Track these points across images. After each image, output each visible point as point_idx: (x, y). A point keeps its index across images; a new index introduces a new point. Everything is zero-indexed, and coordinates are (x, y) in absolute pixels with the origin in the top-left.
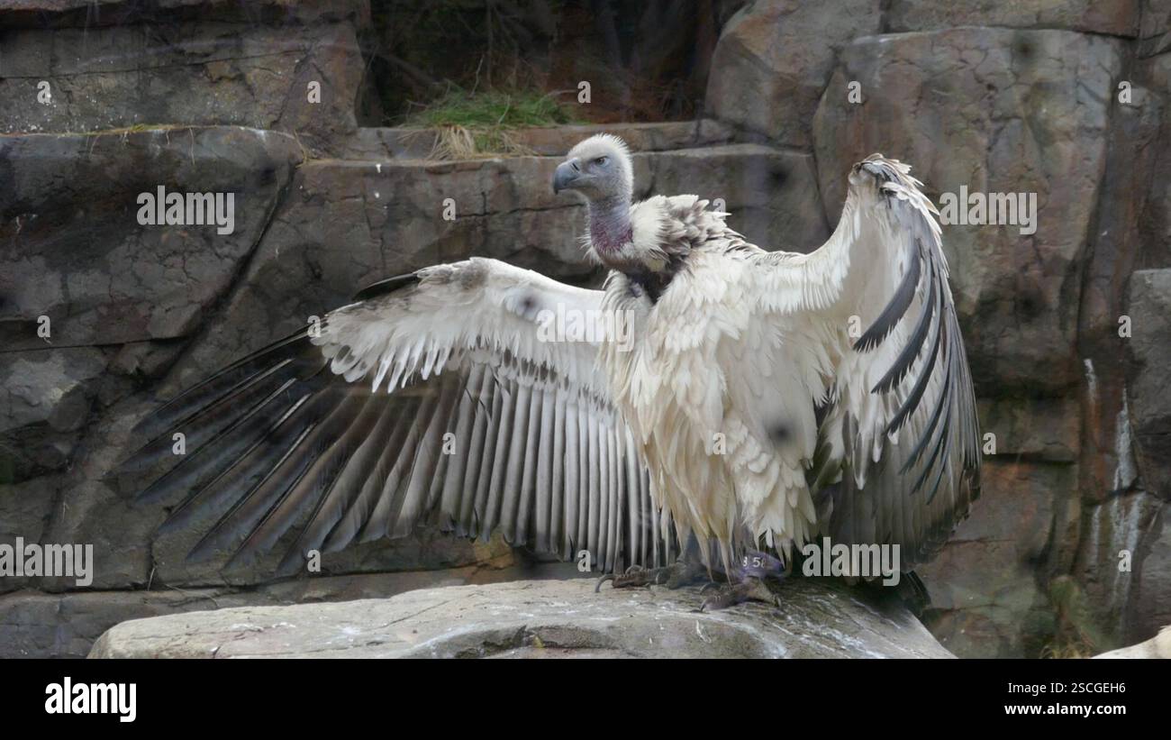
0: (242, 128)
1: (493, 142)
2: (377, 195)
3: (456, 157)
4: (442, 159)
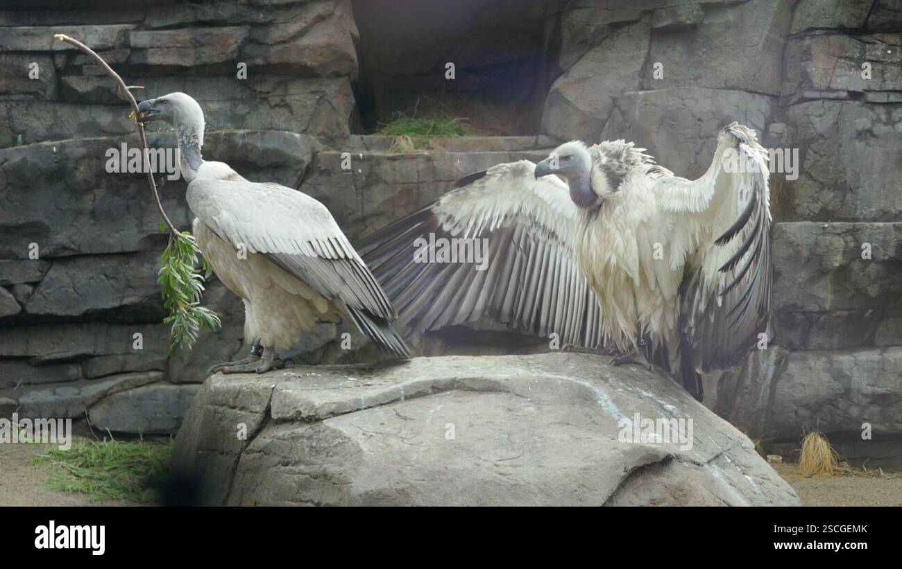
0: (287, 132)
1: (424, 144)
2: (360, 171)
3: (403, 152)
4: (395, 152)
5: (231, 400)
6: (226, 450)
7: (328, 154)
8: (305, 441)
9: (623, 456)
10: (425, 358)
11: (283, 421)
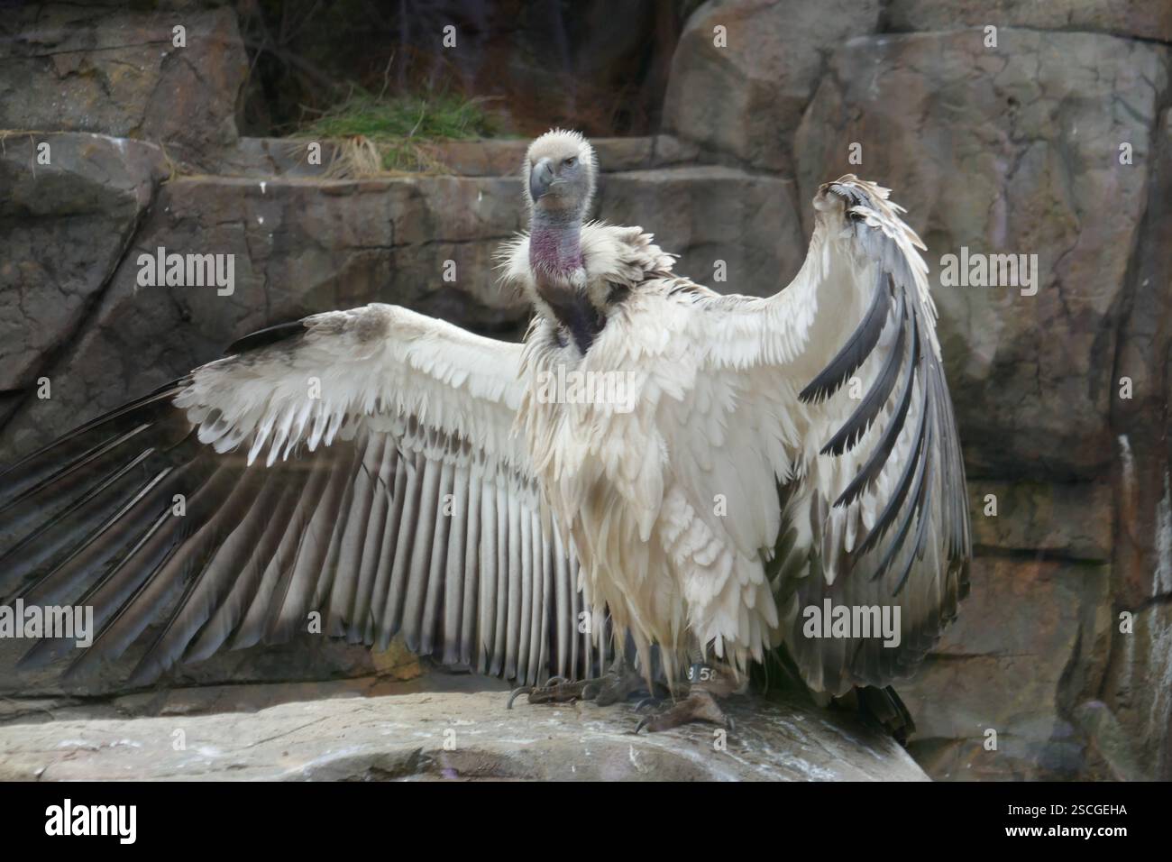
0: (95, 136)
1: (404, 158)
2: (261, 220)
3: (358, 175)
4: (341, 177)
7: (188, 183)
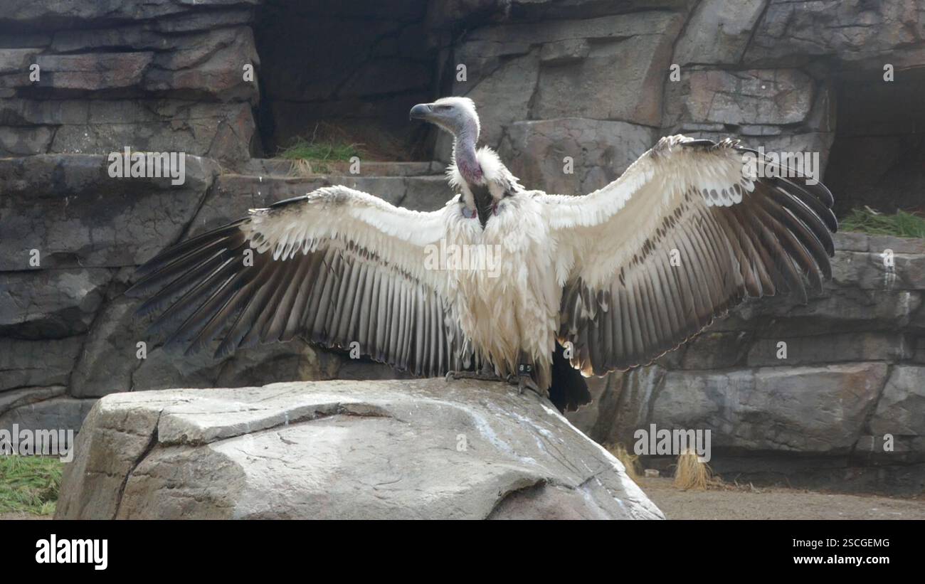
2: (259, 193)
3: (301, 175)
4: (294, 176)
5: (119, 423)
6: (114, 473)
7: (228, 177)
8: (190, 464)
9: (497, 480)
10: (311, 382)
11: (169, 444)
